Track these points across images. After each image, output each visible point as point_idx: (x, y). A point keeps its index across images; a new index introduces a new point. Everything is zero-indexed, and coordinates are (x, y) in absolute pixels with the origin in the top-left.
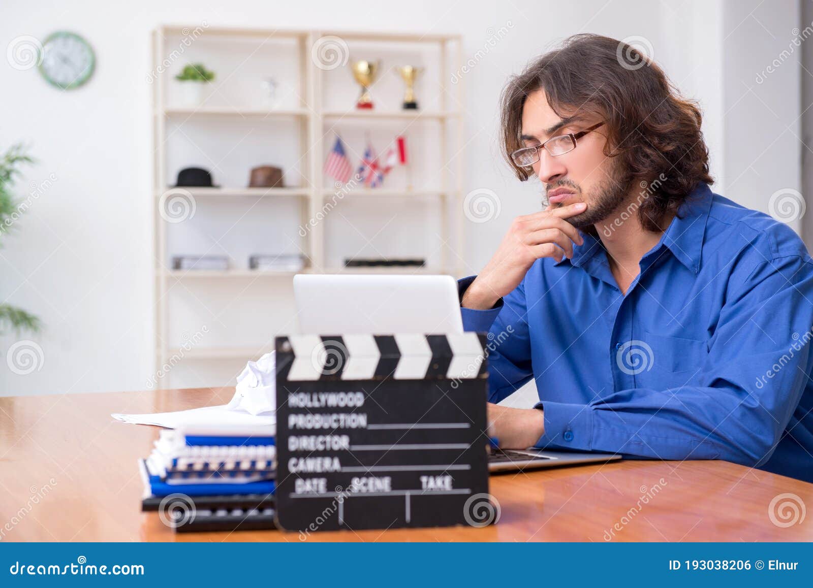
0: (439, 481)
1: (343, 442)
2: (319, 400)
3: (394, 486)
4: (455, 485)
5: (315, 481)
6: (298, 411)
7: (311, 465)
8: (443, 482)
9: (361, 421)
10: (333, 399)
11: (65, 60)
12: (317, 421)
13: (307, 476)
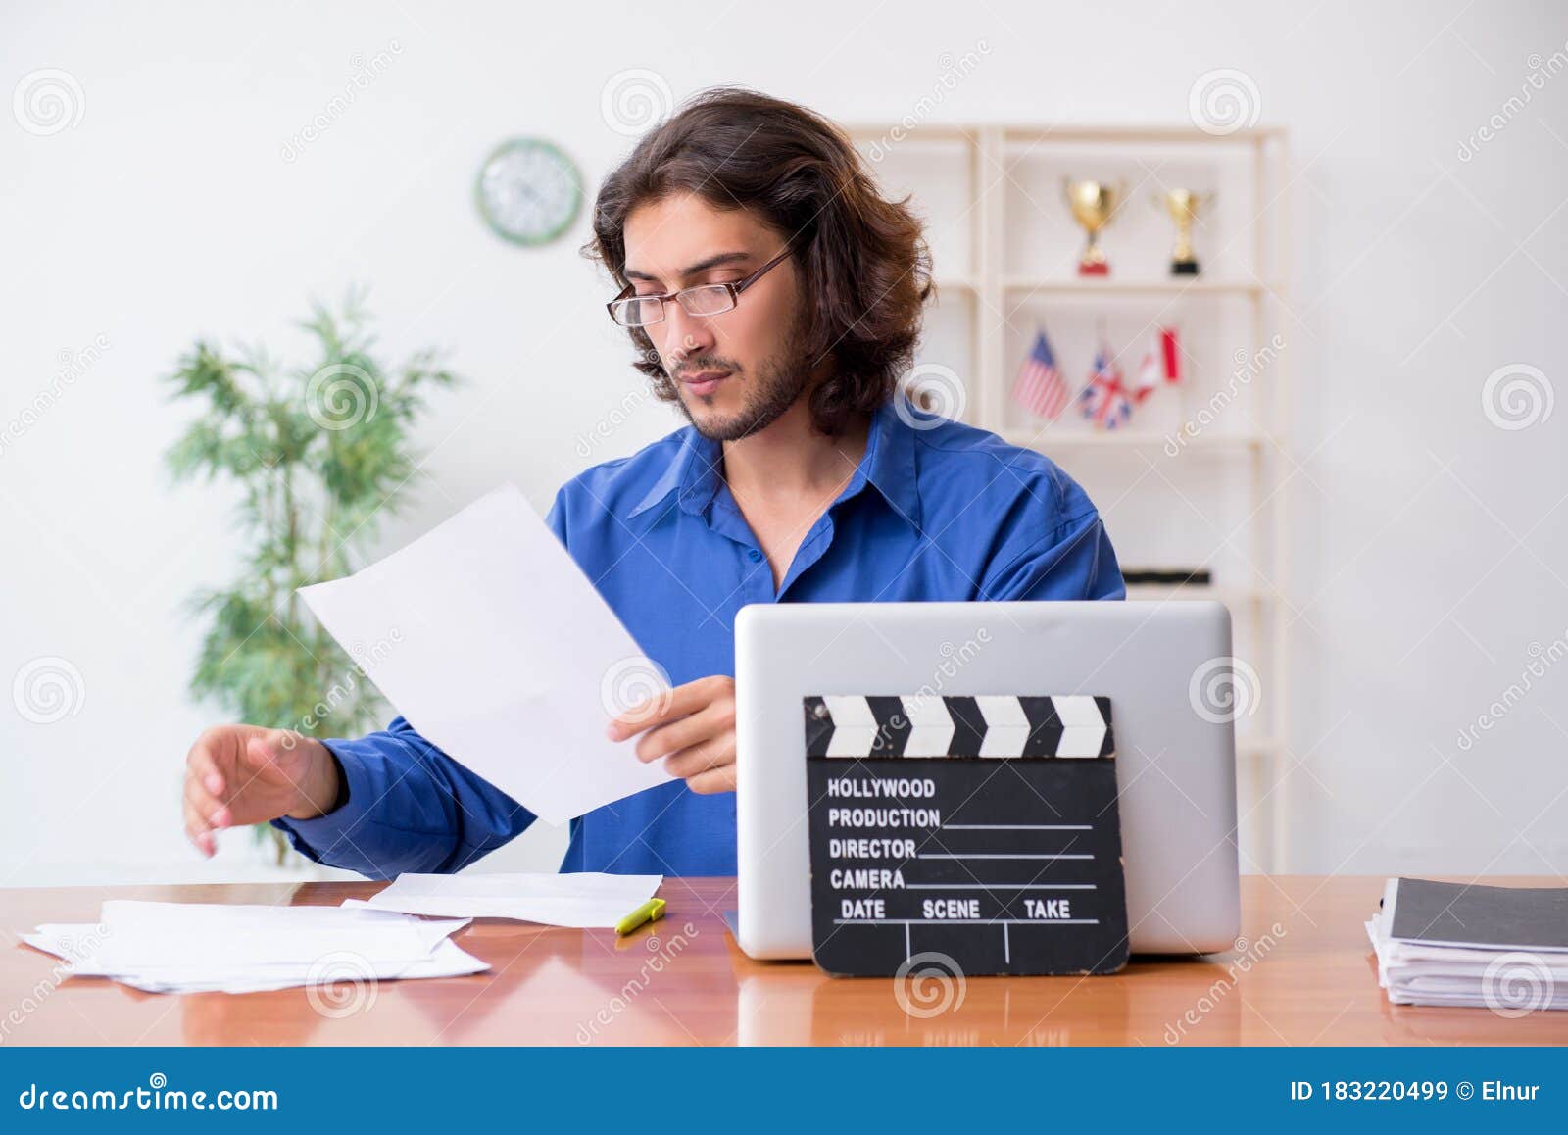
0: (1052, 907)
1: (908, 848)
2: (871, 788)
3: (984, 912)
4: (1074, 912)
5: (869, 903)
6: (841, 802)
7: (862, 879)
8: (1057, 908)
9: (934, 818)
10: (891, 788)
11: (528, 192)
12: (869, 818)
13: (857, 895)
